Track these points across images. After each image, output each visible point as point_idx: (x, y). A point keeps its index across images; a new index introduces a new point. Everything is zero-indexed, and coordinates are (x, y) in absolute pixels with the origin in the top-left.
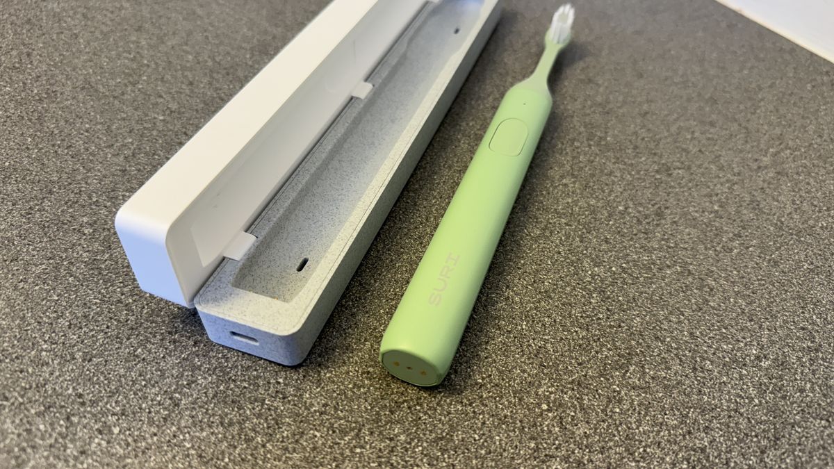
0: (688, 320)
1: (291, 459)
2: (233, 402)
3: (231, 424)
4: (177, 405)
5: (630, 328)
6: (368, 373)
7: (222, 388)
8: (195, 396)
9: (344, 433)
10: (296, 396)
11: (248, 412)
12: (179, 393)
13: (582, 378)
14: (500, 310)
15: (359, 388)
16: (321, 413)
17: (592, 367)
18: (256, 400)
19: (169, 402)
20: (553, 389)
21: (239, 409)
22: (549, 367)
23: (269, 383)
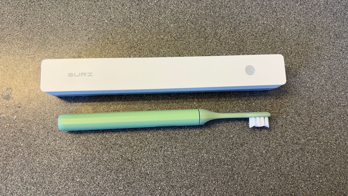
0: (218, 185)
1: (93, 170)
2: (87, 148)
3: (84, 154)
4: (73, 142)
5: (199, 178)
6: (122, 156)
7: (85, 142)
8: (78, 141)
9: (108, 170)
10: (102, 154)
11: (89, 152)
12: (75, 139)
13: (175, 185)
14: (168, 154)
15: (118, 159)
16: (105, 162)
17: (180, 184)
18: (92, 150)
19: (72, 140)
20: (165, 185)
21: (87, 150)
22: (169, 178)
23: (97, 146)
